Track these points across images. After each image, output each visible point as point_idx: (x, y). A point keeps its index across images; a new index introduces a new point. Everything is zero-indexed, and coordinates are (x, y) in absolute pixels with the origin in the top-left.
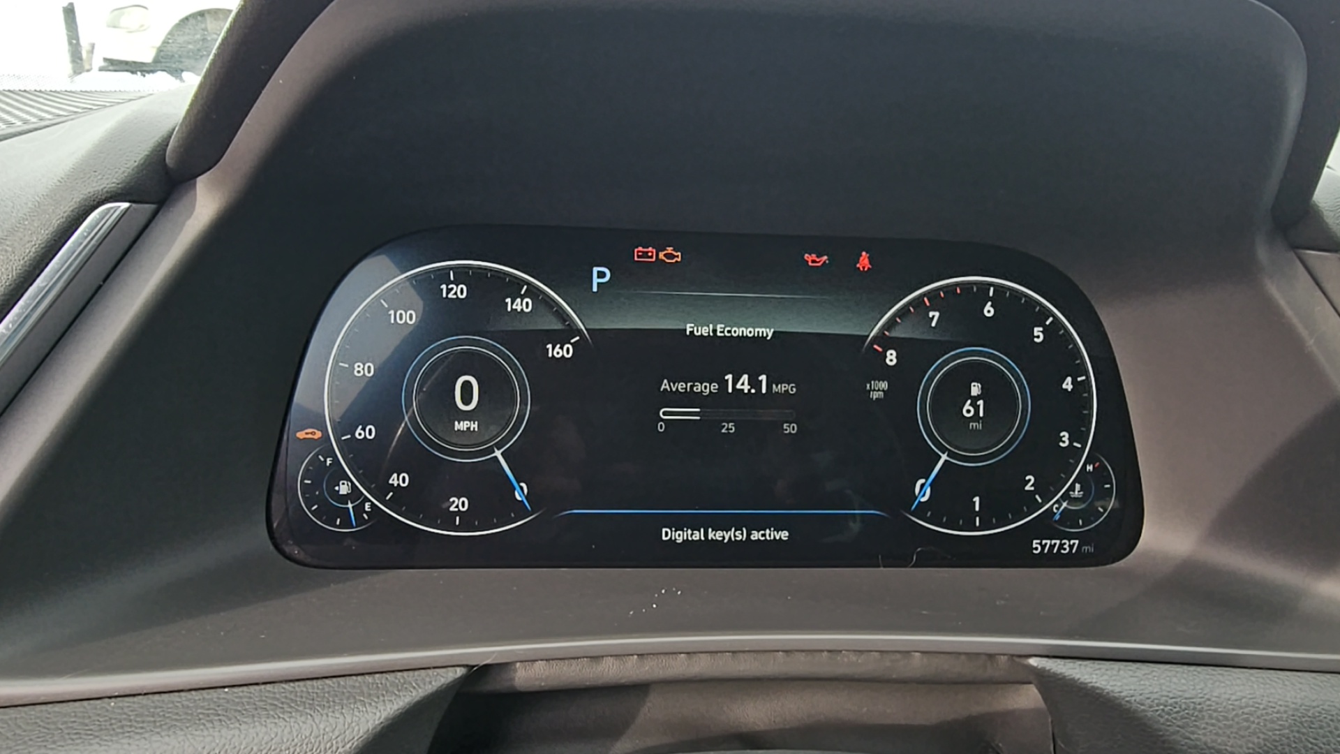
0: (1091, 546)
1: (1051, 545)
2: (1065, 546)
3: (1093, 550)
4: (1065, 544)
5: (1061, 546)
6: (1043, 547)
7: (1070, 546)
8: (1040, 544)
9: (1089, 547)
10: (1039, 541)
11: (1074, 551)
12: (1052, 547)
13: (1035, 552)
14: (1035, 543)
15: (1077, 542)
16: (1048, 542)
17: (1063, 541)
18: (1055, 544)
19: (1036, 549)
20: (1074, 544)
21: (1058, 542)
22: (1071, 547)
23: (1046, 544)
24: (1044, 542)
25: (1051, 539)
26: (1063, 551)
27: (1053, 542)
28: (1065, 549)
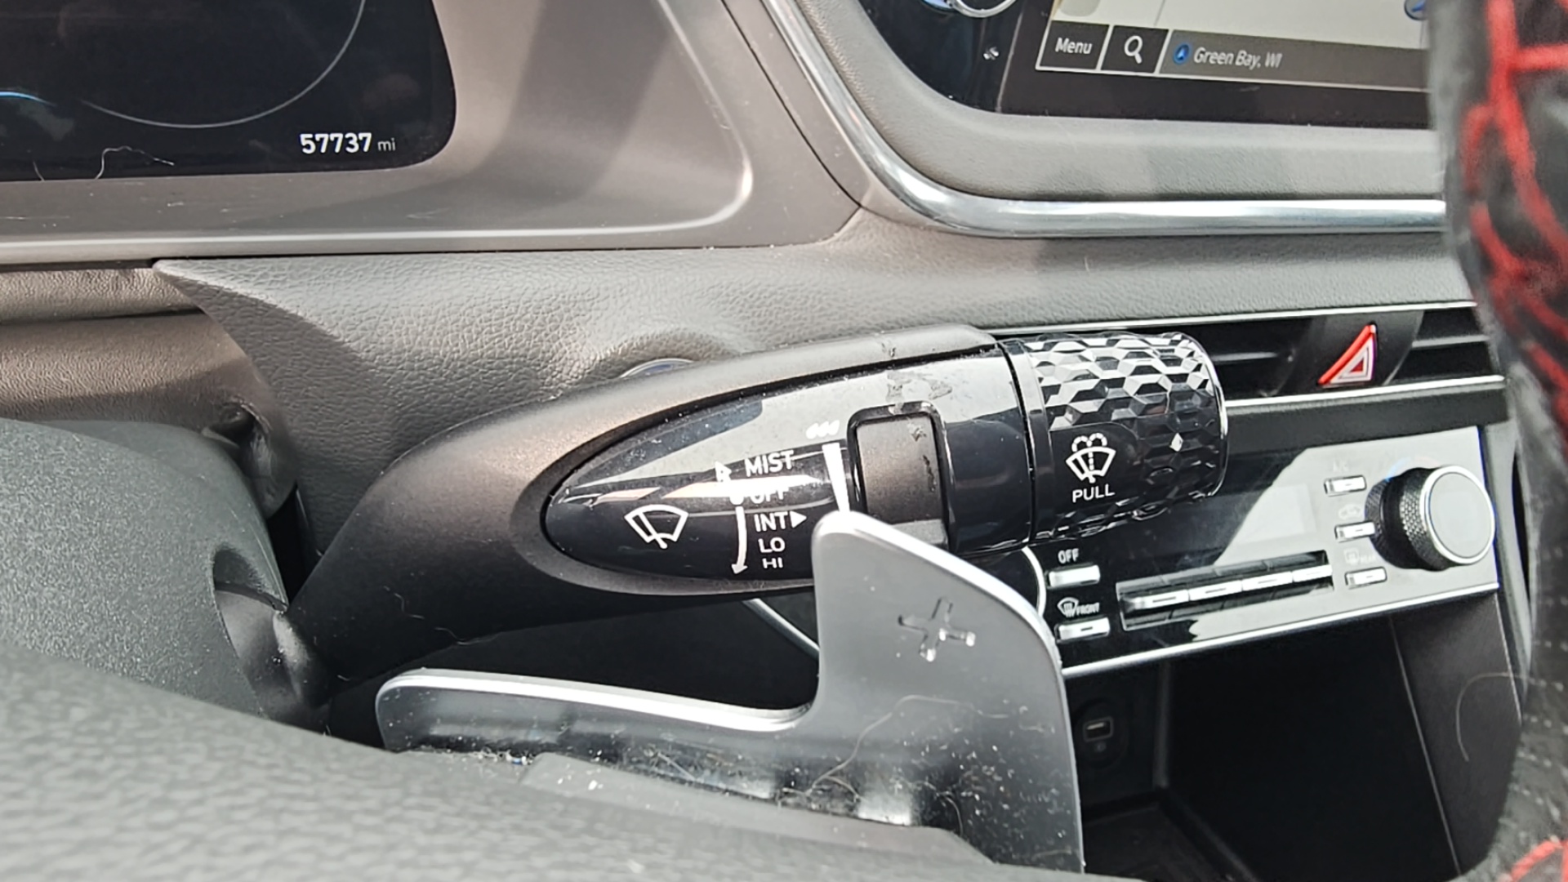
0: (391, 142)
1: (329, 141)
2: (351, 142)
3: (394, 148)
4: (351, 138)
5: (346, 142)
6: (319, 144)
7: (358, 141)
8: (313, 139)
9: (389, 143)
10: (310, 136)
11: (366, 149)
12: (332, 144)
13: (305, 150)
14: (305, 138)
15: (369, 136)
16: (326, 136)
17: (348, 136)
18: (336, 139)
19: (308, 147)
20: (365, 139)
21: (340, 136)
22: (361, 143)
23: (322, 139)
24: (318, 137)
25: (329, 133)
26: (349, 149)
27: (333, 136)
28: (352, 147)
